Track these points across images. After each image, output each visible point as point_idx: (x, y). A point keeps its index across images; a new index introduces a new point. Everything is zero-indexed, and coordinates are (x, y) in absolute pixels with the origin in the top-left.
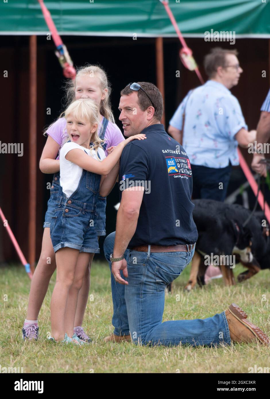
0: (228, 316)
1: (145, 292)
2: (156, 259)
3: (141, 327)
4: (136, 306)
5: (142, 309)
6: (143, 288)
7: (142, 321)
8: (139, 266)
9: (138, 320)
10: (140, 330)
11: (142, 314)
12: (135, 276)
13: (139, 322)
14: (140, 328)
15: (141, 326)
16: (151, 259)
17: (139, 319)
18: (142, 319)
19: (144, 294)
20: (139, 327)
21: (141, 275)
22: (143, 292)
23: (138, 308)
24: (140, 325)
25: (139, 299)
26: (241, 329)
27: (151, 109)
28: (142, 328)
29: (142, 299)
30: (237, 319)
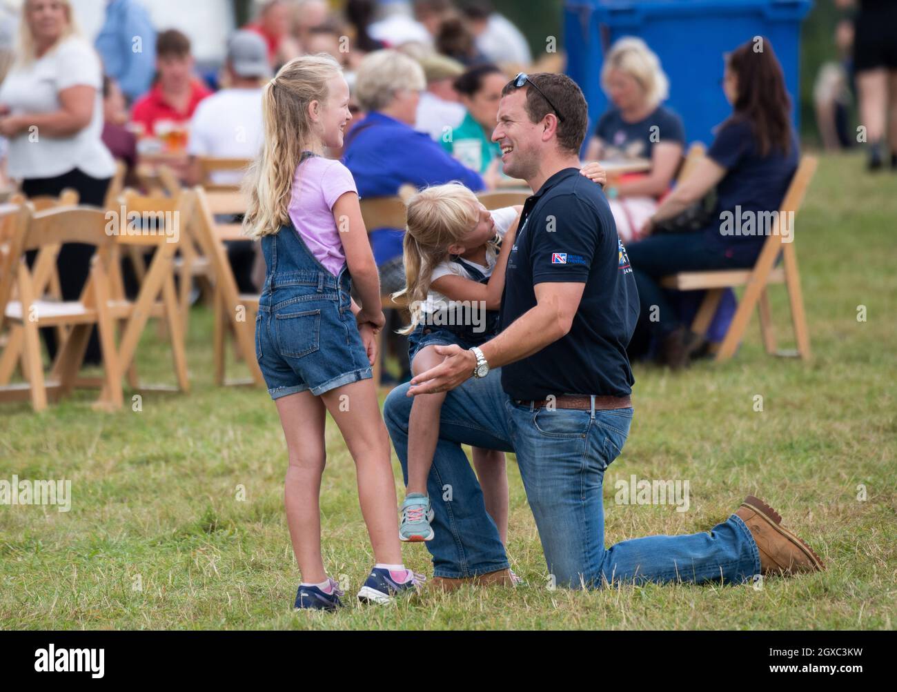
0: (754, 519)
1: (589, 488)
2: (607, 423)
3: (588, 555)
4: (574, 516)
5: (587, 520)
6: (586, 481)
7: (588, 543)
8: (574, 439)
9: (582, 543)
10: (586, 561)
11: (588, 529)
12: (566, 459)
13: (582, 546)
14: (586, 558)
15: (587, 553)
16: (598, 422)
17: (584, 540)
18: (588, 539)
19: (588, 491)
20: (583, 555)
21: (579, 456)
22: (585, 488)
23: (578, 521)
24: (585, 552)
25: (580, 502)
26: (780, 542)
27: (551, 119)
28: (590, 558)
29: (586, 502)
30: (771, 525)
